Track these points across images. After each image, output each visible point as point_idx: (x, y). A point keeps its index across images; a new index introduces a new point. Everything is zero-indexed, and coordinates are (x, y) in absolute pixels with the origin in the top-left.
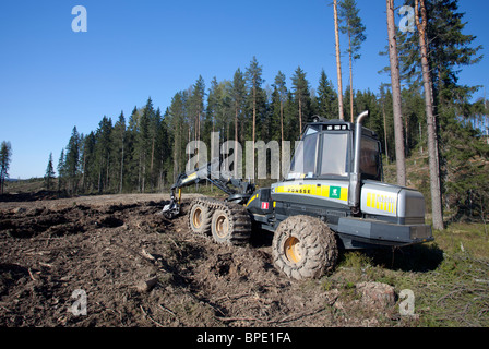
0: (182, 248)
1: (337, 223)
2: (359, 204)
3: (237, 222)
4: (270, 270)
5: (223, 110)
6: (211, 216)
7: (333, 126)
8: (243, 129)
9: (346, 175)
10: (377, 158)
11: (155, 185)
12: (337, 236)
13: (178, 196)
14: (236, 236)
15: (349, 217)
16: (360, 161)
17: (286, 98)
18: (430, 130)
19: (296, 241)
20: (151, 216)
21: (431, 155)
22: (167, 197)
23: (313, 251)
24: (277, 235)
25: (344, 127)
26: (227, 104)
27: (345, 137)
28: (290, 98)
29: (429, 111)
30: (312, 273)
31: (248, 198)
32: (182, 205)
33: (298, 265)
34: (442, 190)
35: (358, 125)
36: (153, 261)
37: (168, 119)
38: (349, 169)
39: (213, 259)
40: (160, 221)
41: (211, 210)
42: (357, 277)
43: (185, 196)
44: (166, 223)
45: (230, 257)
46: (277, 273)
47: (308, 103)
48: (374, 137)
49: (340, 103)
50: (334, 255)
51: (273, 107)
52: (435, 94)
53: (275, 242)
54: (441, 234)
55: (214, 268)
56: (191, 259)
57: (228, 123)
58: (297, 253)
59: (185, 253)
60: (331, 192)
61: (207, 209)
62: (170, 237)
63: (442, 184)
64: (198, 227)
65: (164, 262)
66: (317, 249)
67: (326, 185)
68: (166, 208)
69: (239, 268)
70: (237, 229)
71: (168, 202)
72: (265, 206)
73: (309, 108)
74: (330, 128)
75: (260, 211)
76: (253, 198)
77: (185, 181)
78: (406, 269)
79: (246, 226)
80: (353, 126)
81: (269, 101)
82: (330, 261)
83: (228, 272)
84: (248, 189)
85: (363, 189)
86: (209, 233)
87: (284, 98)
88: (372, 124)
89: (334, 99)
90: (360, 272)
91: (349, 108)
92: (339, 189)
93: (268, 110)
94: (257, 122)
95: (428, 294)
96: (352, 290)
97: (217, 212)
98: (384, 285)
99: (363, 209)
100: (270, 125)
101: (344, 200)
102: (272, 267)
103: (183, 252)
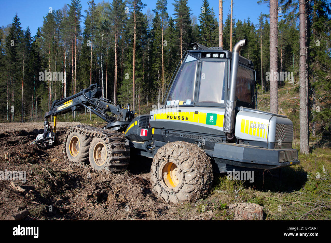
0: (57, 178)
1: (212, 149)
2: (233, 130)
3: (116, 150)
4: (148, 196)
5: (102, 35)
6: (88, 144)
7: (212, 54)
8: (123, 56)
9: (223, 102)
10: (252, 86)
11: (27, 113)
12: (213, 161)
13: (53, 124)
14: (115, 164)
15: (225, 143)
16: (236, 89)
17: (168, 25)
18: (302, 61)
19: (174, 166)
20: (22, 146)
21: (302, 85)
22: (41, 125)
23: (190, 176)
24: (155, 161)
25: (222, 56)
26: (105, 28)
27: (222, 65)
28: (172, 24)
29: (302, 42)
30: (188, 196)
31: (127, 125)
32: (58, 134)
33: (176, 190)
34: (310, 118)
35: (235, 54)
36: (23, 194)
37: (40, 41)
38: (225, 96)
39: (90, 187)
40: (32, 151)
41: (89, 138)
42: (230, 199)
43: (61, 125)
44: (40, 153)
45: (108, 185)
46: (155, 199)
47: (190, 31)
48: (250, 66)
49: (220, 32)
50: (209, 179)
51: (154, 33)
52: (309, 26)
53: (153, 168)
54: (306, 158)
55: (92, 196)
56: (67, 188)
57: (108, 49)
58: (174, 179)
59: (60, 183)
60: (208, 119)
61: (84, 137)
62: (44, 168)
63: (309, 112)
64: (75, 155)
65: (36, 193)
66: (194, 174)
67: (203, 112)
68: (40, 137)
69: (117, 196)
70: (116, 157)
71: (42, 131)
72: (144, 133)
73: (190, 36)
74: (208, 56)
75: (139, 138)
76: (132, 125)
77: (60, 108)
78: (274, 190)
79: (125, 154)
80: (231, 55)
81: (150, 26)
82: (205, 185)
83: (106, 200)
84: (127, 116)
85: (238, 116)
86: (87, 162)
87: (165, 25)
88: (249, 54)
89: (215, 28)
90: (233, 194)
91: (229, 38)
92: (215, 116)
93: (149, 36)
94: (138, 48)
95: (292, 212)
96: (225, 211)
97: (95, 140)
98: (254, 205)
99: (238, 134)
100: (150, 52)
101: (219, 126)
102: (151, 192)
103: (58, 182)
